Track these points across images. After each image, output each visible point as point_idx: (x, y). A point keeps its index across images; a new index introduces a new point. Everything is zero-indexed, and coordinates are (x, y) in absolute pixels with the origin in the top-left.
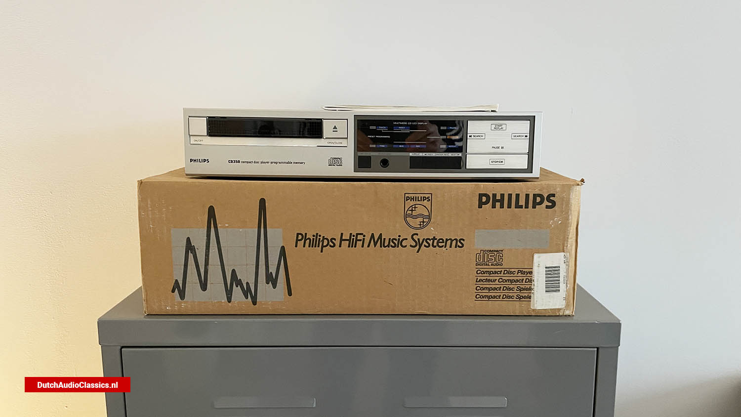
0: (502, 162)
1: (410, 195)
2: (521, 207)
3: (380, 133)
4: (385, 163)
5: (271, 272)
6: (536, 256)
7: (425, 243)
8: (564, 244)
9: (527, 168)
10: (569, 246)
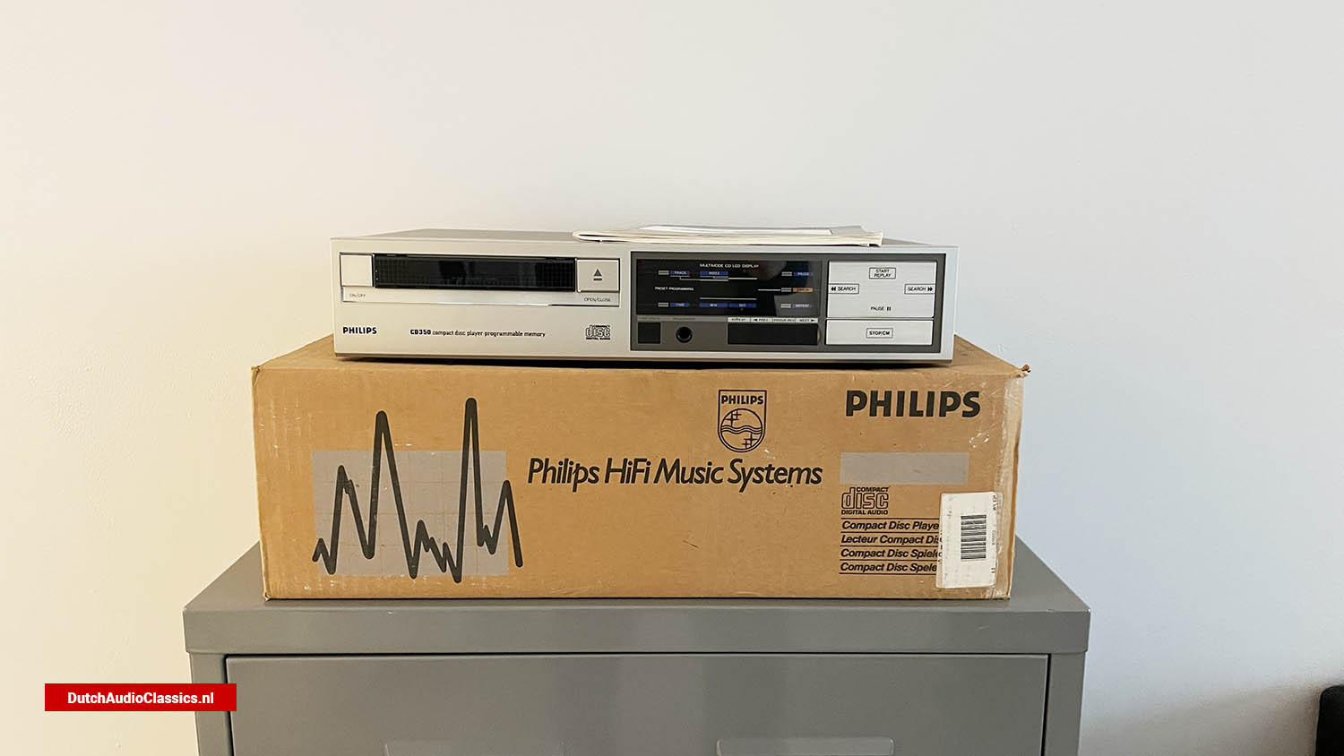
0: (888, 333)
1: (728, 394)
2: (920, 414)
3: (677, 282)
4: (684, 334)
5: (486, 526)
6: (945, 497)
7: (754, 475)
8: (993, 477)
9: (930, 343)
10: (1002, 480)
